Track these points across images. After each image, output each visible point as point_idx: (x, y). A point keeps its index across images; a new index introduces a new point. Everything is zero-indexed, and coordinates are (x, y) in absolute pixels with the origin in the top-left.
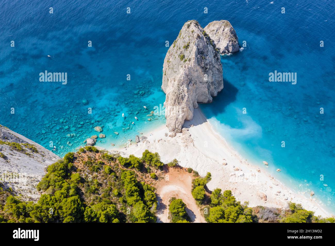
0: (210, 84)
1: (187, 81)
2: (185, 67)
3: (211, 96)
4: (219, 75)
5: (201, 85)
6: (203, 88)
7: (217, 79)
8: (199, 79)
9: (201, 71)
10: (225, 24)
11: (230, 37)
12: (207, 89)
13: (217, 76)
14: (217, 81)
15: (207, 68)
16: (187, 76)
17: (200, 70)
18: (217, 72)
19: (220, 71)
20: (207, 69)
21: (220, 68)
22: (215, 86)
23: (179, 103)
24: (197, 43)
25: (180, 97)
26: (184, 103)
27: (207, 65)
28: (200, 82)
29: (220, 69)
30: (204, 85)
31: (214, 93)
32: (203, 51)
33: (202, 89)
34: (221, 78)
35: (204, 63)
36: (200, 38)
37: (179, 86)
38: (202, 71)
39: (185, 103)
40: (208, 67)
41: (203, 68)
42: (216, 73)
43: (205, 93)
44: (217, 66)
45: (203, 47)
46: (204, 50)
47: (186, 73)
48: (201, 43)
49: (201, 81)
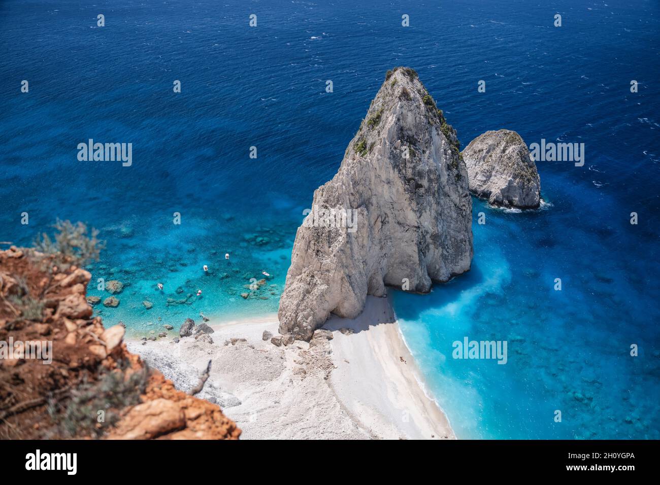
0: (429, 240)
1: (352, 198)
2: (354, 159)
3: (429, 275)
4: (459, 225)
5: (399, 233)
6: (406, 242)
7: (452, 232)
8: (396, 212)
9: (401, 190)
10: (508, 138)
11: (516, 166)
12: (416, 249)
13: (452, 225)
14: (453, 239)
15: (421, 186)
16: (356, 183)
17: (399, 185)
18: (454, 215)
19: (464, 214)
20: (422, 190)
21: (464, 205)
22: (445, 252)
23: (318, 251)
24: (398, 108)
25: (324, 235)
26: (332, 255)
27: (420, 174)
28: (399, 223)
29: (464, 208)
30: (408, 234)
31: (438, 270)
32: (415, 137)
33: (403, 244)
34: (463, 232)
35: (414, 168)
36: (408, 100)
37: (328, 205)
38: (405, 190)
39: (334, 256)
40: (425, 182)
41: (407, 180)
42: (451, 217)
43: (410, 261)
44: (454, 197)
45: (416, 126)
46: (417, 135)
47: (353, 172)
48: (410, 114)
49: (400, 219)
